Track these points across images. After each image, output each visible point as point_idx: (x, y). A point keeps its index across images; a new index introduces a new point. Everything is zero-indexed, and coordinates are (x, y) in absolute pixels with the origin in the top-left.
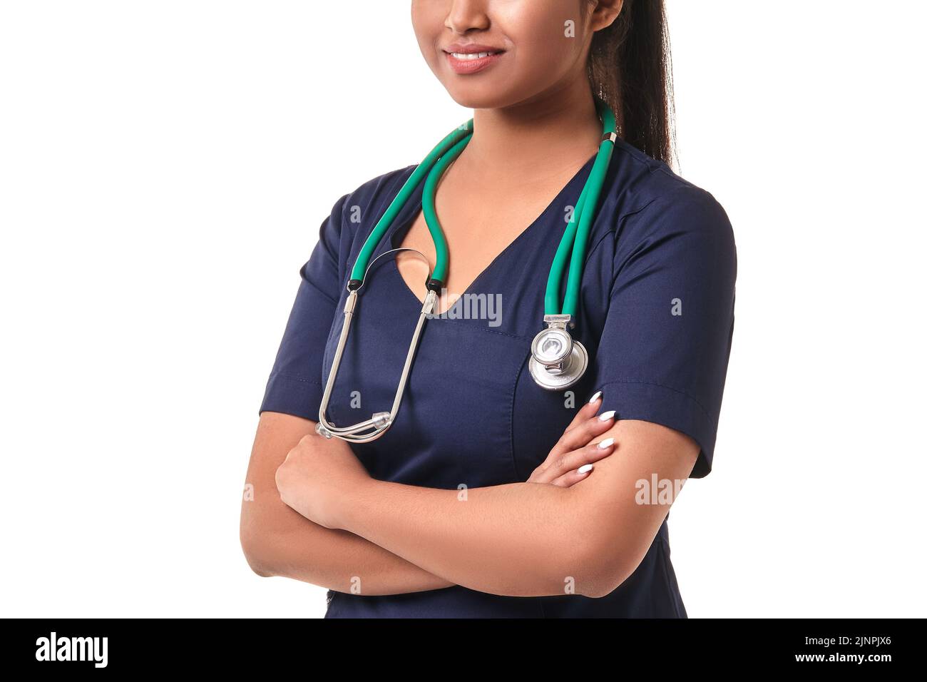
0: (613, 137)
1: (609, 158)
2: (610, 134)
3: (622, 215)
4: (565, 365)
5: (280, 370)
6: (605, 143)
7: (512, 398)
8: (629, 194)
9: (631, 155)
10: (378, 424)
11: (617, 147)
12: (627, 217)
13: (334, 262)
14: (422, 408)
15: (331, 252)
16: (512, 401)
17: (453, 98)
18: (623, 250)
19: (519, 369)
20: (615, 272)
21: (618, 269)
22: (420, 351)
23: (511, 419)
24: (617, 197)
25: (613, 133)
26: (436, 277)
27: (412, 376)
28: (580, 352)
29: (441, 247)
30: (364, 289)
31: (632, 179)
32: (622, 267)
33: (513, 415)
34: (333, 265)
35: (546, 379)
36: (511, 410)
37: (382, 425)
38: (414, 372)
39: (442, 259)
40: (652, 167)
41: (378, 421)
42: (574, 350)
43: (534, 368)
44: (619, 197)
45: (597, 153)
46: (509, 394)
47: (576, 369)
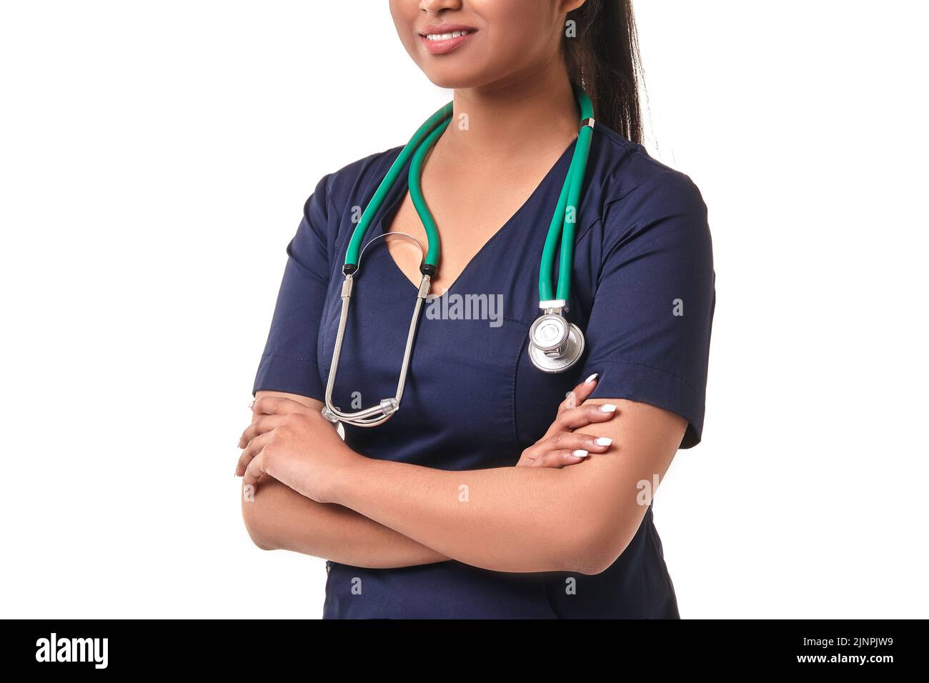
0: (592, 122)
1: (590, 142)
2: (588, 120)
3: (606, 202)
4: (563, 349)
5: (276, 349)
6: (584, 129)
7: (514, 380)
8: (612, 180)
9: (610, 139)
10: (385, 410)
11: (596, 132)
12: (611, 204)
13: (322, 244)
14: (426, 392)
15: (318, 233)
16: (513, 384)
17: (430, 79)
18: (609, 238)
19: (519, 352)
20: (603, 259)
21: (606, 255)
22: (419, 336)
23: (513, 399)
24: (601, 184)
25: (590, 119)
26: (429, 261)
27: (413, 361)
28: (576, 335)
29: (431, 230)
30: (358, 275)
31: (614, 163)
32: (609, 253)
33: (515, 397)
34: (322, 247)
35: (545, 363)
36: (513, 392)
37: (390, 410)
38: (415, 357)
39: (434, 244)
40: (631, 151)
41: (386, 407)
42: (571, 334)
43: (533, 353)
44: (603, 184)
45: (577, 139)
46: (510, 377)
47: (573, 351)
